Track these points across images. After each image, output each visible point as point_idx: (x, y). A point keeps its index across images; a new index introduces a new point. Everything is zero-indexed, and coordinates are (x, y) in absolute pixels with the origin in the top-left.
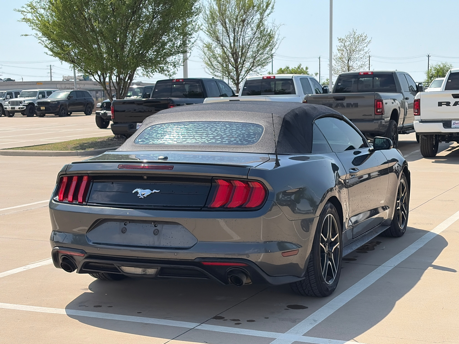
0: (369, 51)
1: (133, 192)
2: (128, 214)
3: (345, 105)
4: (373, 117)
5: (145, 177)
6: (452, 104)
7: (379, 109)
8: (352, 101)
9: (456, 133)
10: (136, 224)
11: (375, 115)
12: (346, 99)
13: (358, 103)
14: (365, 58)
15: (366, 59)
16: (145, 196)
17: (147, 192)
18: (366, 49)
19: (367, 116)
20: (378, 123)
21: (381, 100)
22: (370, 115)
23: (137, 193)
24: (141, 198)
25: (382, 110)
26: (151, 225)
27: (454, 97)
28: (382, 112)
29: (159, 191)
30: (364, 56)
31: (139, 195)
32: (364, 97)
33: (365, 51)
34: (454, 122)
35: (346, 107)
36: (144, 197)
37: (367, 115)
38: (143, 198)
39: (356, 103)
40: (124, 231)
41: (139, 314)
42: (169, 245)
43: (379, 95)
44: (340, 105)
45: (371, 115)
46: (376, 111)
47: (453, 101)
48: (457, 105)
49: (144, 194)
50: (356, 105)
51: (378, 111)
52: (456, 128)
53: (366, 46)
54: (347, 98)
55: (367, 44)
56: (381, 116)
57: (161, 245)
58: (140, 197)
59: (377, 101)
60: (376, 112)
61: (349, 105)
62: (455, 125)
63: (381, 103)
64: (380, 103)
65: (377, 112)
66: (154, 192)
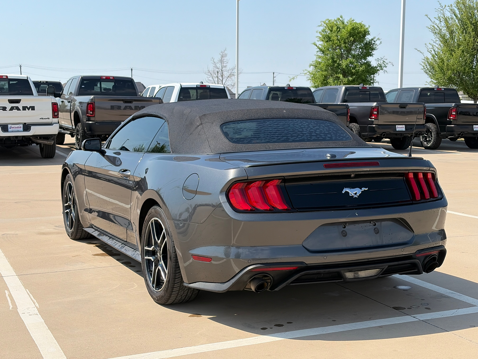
1: (343, 192)
5: (353, 175)
6: (8, 109)
9: (14, 136)
10: (355, 225)
16: (358, 195)
17: (358, 191)
23: (347, 193)
24: (355, 197)
26: (370, 224)
27: (10, 102)
29: (367, 189)
31: (351, 194)
34: (10, 126)
38: (357, 197)
40: (344, 234)
42: (391, 242)
47: (9, 106)
48: (13, 110)
49: (356, 194)
52: (12, 132)
57: (384, 243)
58: (353, 197)
62: (11, 129)
66: (363, 190)
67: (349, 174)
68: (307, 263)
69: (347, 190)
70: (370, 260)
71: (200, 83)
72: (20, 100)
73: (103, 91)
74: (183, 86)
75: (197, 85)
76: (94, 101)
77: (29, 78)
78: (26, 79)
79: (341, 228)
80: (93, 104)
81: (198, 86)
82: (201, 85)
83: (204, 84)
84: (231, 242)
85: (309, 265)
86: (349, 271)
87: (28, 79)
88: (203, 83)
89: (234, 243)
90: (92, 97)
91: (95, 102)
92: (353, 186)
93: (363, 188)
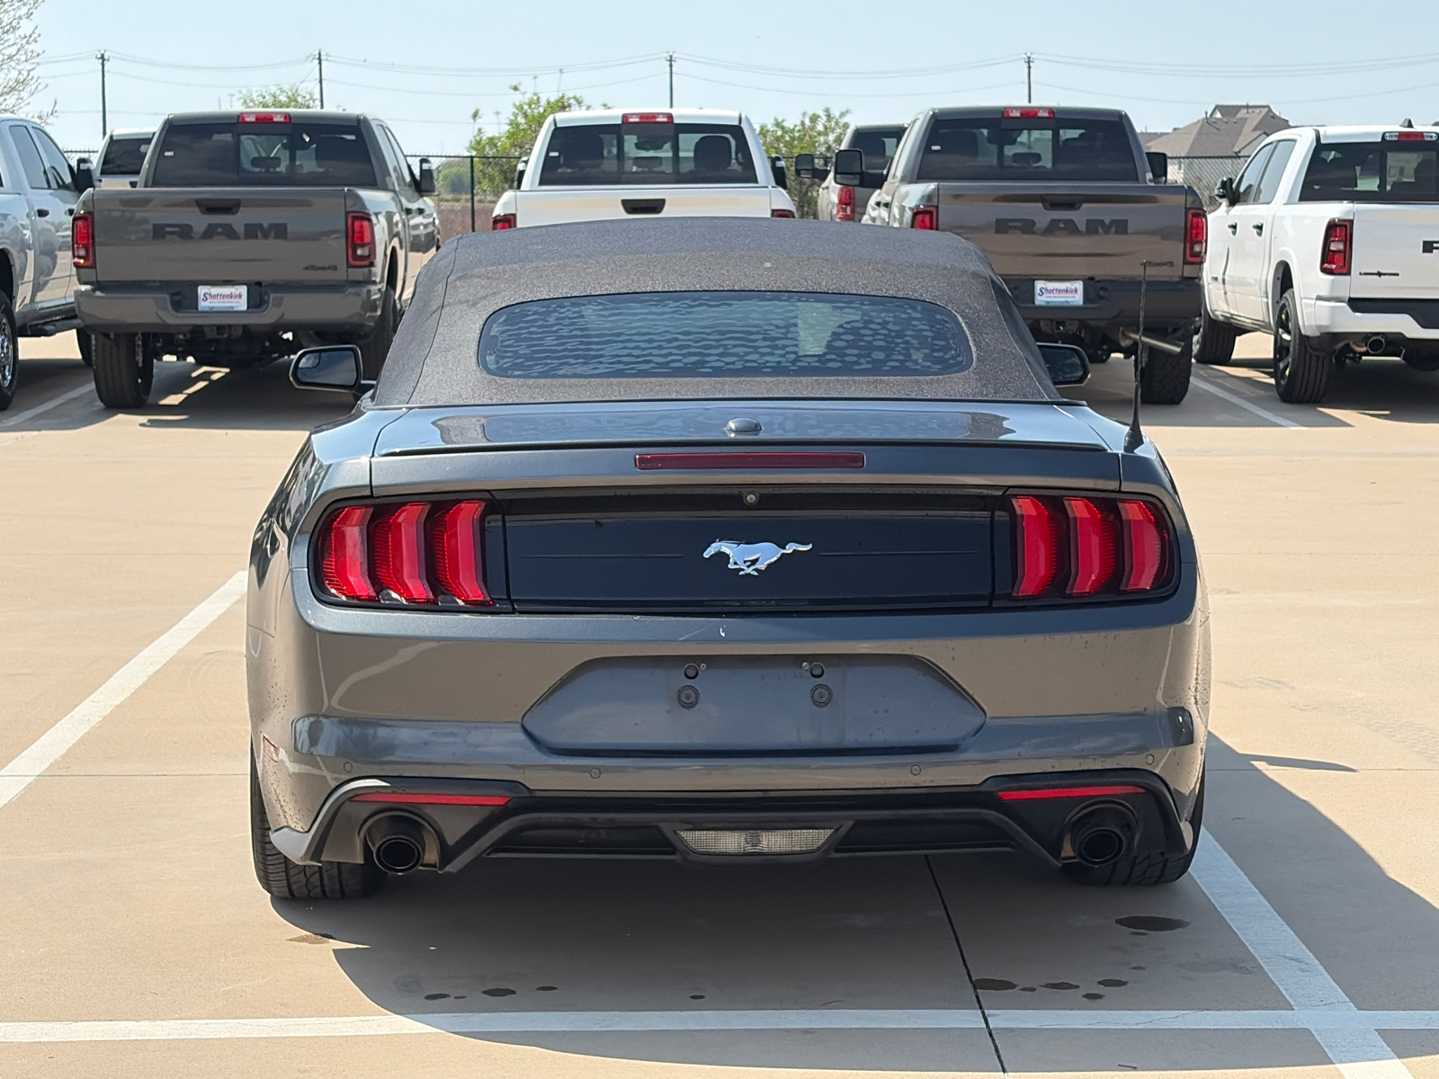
0: (36, 35)
1: (706, 555)
2: (723, 634)
3: (240, 230)
4: (341, 274)
5: (751, 498)
7: (363, 246)
8: (266, 217)
11: (349, 266)
12: (241, 209)
13: (285, 225)
14: (23, 58)
15: (26, 61)
16: (762, 566)
17: (766, 554)
18: (26, 27)
19: (320, 272)
20: (359, 295)
21: (365, 216)
22: (330, 268)
23: (722, 558)
24: (749, 575)
25: (370, 249)
26: (800, 670)
28: (369, 256)
29: (810, 547)
30: (19, 50)
31: (735, 563)
32: (307, 204)
33: (20, 32)
35: (242, 236)
36: (756, 570)
37: (319, 268)
38: (756, 574)
39: (282, 224)
40: (687, 700)
41: (697, 1000)
43: (358, 198)
44: (220, 230)
45: (335, 268)
46: (353, 257)
49: (754, 562)
50: (280, 231)
51: (359, 252)
53: (29, 15)
54: (244, 206)
55: (29, 7)
56: (366, 270)
58: (741, 573)
59: (355, 218)
60: (350, 259)
61: (253, 231)
63: (366, 223)
64: (362, 226)
65: (356, 258)
66: (790, 551)
67: (735, 491)
68: (531, 788)
69: (726, 547)
70: (772, 794)
71: (1401, 126)
72: (663, 201)
73: (1006, 163)
74: (1326, 137)
75: (1384, 134)
76: (936, 204)
77: (747, 119)
78: (736, 123)
79: (678, 679)
80: (931, 213)
81: (1388, 139)
82: (1401, 134)
83: (1417, 128)
84: (323, 701)
85: (539, 794)
86: (691, 826)
87: (742, 125)
88: (1410, 125)
89: (334, 703)
90: (932, 186)
91: (937, 207)
92: (747, 535)
93: (790, 544)
